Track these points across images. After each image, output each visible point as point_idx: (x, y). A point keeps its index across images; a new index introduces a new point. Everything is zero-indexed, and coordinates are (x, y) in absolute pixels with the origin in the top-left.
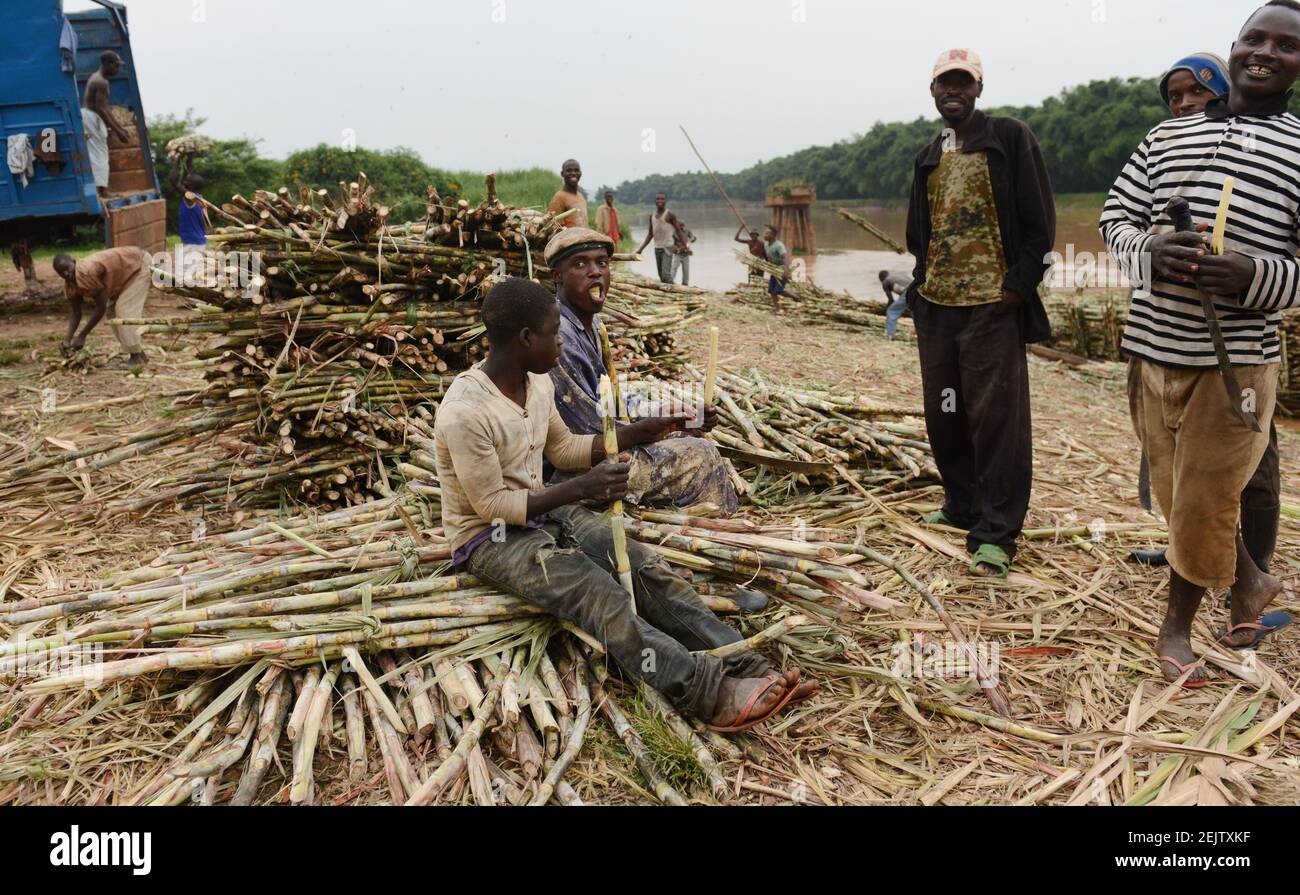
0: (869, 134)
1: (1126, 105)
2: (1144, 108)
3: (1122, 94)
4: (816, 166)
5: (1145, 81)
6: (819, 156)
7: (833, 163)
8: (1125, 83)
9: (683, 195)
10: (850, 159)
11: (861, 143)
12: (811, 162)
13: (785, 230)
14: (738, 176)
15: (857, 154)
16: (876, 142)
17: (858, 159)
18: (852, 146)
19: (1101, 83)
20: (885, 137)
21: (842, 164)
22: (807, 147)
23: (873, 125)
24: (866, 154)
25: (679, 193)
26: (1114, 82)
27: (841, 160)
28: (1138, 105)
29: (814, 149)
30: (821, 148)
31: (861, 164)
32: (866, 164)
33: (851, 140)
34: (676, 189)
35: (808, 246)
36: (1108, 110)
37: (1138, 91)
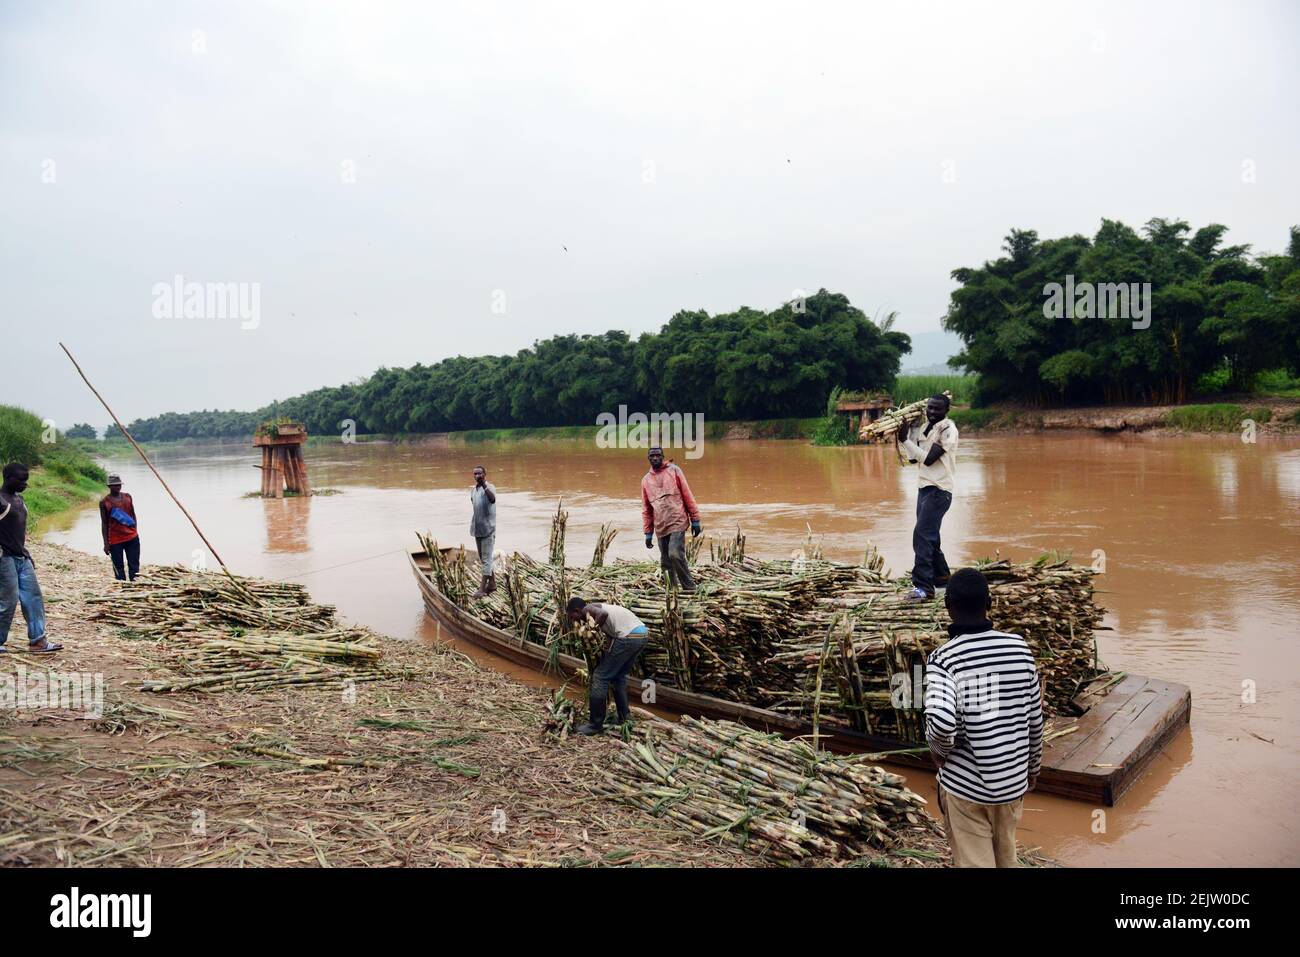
0: (373, 377)
1: (583, 356)
2: (597, 359)
3: (579, 348)
4: (326, 405)
5: (594, 337)
6: (329, 396)
7: (343, 403)
8: (580, 338)
9: (199, 432)
10: (357, 398)
11: (367, 386)
12: (323, 401)
13: (275, 470)
14: (254, 414)
15: (363, 394)
16: (380, 384)
17: (365, 399)
18: (360, 388)
19: (562, 338)
20: (388, 380)
21: (351, 403)
22: (319, 388)
23: (377, 369)
24: (371, 394)
25: (195, 430)
26: (572, 338)
27: (349, 400)
28: (592, 356)
29: (326, 390)
30: (330, 389)
31: (367, 403)
32: (372, 404)
33: (359, 383)
34: (192, 427)
35: (301, 486)
36: (570, 359)
37: (591, 345)
